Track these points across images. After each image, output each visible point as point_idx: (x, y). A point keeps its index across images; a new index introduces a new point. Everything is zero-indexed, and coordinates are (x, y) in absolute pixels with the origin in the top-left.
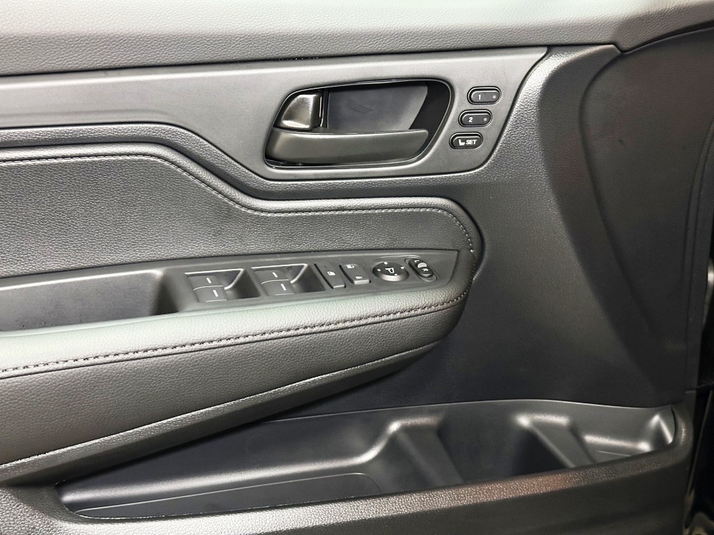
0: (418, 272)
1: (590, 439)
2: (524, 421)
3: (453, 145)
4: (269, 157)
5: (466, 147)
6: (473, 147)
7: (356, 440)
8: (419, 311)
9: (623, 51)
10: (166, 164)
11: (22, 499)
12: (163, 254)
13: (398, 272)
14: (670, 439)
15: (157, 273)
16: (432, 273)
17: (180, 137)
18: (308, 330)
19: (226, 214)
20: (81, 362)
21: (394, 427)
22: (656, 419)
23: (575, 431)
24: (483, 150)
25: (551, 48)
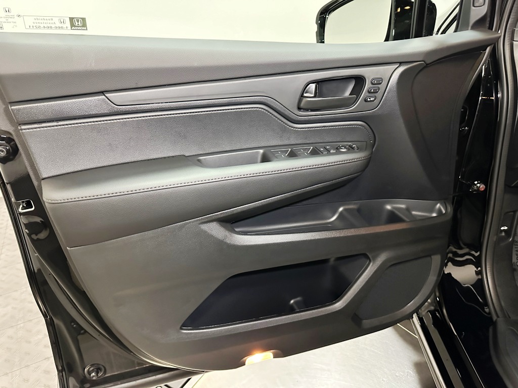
0: (353, 148)
1: (414, 213)
2: (389, 207)
3: (366, 101)
4: (299, 109)
5: (371, 101)
6: (373, 101)
7: (328, 214)
8: (356, 160)
9: (427, 64)
10: (265, 111)
11: (222, 226)
12: (263, 145)
13: (345, 148)
14: (444, 212)
15: (261, 151)
16: (358, 149)
17: (269, 101)
18: (317, 166)
19: (284, 130)
20: (242, 176)
21: (341, 209)
22: (438, 205)
23: (408, 210)
24: (377, 102)
25: (401, 63)
